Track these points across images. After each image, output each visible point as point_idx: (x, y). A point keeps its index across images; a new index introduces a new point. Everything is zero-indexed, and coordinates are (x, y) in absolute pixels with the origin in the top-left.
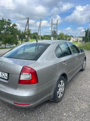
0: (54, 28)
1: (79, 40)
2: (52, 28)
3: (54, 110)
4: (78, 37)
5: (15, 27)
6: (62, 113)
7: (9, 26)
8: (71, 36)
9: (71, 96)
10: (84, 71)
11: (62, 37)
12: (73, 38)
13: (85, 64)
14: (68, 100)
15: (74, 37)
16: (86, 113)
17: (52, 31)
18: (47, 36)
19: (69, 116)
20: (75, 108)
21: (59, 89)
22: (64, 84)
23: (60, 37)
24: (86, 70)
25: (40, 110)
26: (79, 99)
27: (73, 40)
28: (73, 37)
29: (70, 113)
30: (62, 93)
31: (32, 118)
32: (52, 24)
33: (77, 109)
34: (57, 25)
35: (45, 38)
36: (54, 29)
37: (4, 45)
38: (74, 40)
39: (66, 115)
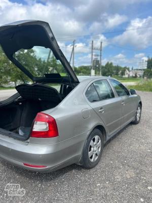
0: (95, 55)
1: (139, 75)
2: (92, 55)
3: (83, 178)
4: (137, 70)
5: (32, 54)
6: (94, 183)
7: (22, 53)
8: (125, 68)
9: (111, 160)
10: (139, 124)
11: (110, 69)
12: (129, 71)
13: (140, 114)
14: (107, 165)
15: (130, 69)
16: (130, 183)
17: (93, 59)
18: (85, 68)
19: (104, 187)
20: (116, 177)
21: (92, 149)
22: (100, 141)
23: (106, 70)
24: (142, 122)
25: (63, 178)
26: (123, 165)
27: (129, 75)
28: (128, 69)
29: (107, 183)
30: (96, 155)
31: (50, 188)
32: (92, 48)
33: (118, 178)
34: (101, 50)
35: (82, 71)
36: (96, 57)
37: (14, 83)
38: (131, 75)
39: (99, 186)
